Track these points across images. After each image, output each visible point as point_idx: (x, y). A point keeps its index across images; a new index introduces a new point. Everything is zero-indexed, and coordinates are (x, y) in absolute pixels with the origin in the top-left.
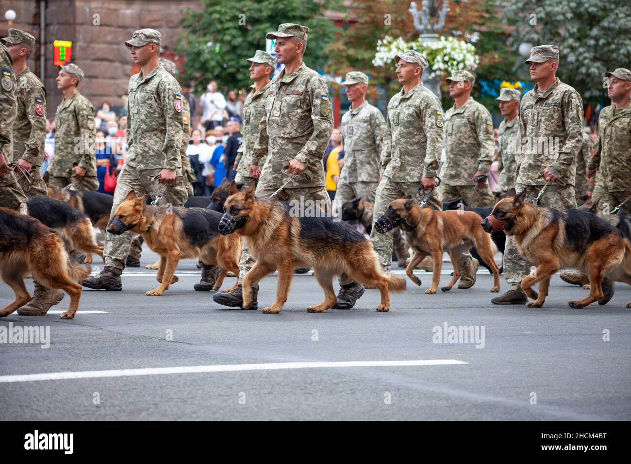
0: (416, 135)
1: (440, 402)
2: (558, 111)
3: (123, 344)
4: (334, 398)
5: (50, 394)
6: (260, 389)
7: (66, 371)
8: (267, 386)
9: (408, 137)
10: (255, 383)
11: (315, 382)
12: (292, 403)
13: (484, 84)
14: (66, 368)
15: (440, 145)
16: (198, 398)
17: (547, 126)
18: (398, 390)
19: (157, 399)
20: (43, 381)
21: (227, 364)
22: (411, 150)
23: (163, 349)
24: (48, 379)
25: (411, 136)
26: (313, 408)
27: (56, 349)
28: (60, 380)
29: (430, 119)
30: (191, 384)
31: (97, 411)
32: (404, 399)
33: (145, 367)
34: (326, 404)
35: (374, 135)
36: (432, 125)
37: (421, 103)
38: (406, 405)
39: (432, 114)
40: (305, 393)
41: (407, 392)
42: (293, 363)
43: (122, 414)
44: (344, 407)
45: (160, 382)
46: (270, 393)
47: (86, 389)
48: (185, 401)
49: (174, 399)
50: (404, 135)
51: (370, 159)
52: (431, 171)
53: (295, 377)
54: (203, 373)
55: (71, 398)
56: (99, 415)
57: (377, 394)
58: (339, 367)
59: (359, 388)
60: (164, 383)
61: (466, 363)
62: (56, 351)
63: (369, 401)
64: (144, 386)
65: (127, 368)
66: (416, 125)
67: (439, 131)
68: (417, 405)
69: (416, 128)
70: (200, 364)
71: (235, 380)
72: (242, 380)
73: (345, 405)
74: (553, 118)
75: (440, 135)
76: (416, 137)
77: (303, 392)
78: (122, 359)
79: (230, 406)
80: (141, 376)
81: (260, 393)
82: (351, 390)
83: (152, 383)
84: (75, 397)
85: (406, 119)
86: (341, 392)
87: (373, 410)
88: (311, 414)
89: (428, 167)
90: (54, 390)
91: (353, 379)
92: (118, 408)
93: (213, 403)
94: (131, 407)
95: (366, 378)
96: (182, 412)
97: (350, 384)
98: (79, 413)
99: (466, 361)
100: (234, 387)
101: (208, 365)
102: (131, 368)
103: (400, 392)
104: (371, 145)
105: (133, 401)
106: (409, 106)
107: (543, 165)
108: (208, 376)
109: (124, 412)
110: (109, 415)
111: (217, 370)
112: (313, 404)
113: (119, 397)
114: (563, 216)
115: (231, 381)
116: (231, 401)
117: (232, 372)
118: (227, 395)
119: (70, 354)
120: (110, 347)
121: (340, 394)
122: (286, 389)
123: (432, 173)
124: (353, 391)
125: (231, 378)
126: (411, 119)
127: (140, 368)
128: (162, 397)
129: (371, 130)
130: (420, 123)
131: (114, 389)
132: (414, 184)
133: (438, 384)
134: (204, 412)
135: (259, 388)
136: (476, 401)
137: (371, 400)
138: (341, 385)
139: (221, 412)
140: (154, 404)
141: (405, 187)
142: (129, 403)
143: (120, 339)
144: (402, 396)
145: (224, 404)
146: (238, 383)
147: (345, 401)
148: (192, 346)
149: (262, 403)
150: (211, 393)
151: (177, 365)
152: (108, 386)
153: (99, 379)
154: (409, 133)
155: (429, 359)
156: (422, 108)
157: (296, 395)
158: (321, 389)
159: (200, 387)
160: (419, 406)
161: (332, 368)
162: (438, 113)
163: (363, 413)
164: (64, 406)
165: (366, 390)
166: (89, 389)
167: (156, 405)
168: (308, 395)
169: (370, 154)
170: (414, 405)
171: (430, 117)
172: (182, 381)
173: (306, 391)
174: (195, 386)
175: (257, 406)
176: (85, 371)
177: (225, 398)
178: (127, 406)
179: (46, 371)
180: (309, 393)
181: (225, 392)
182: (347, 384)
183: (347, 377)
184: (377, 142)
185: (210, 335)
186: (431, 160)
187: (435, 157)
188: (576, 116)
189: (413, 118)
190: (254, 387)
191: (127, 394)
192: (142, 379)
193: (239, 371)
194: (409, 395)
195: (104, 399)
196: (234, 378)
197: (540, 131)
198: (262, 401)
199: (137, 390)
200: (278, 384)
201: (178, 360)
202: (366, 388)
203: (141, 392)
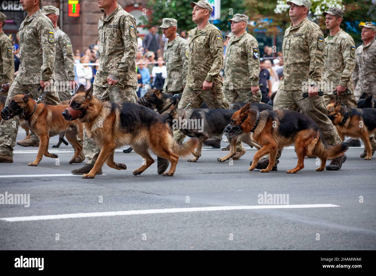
0: (35, 49)
1: (322, 232)
2: (116, 31)
3: (116, 195)
4: (252, 229)
5: (71, 227)
6: (205, 223)
7: (80, 213)
8: (209, 222)
9: (29, 51)
10: (201, 220)
11: (240, 219)
12: (225, 232)
13: (348, 24)
14: (80, 210)
15: (52, 56)
16: (165, 230)
17: (110, 43)
18: (294, 223)
19: (139, 230)
20: (66, 219)
21: (183, 208)
22: (32, 61)
23: (141, 198)
24: (69, 218)
25: (32, 50)
26: (239, 236)
27: (73, 199)
28: (76, 218)
29: (43, 37)
30: (160, 221)
31: (100, 238)
32: (298, 230)
33: (130, 210)
34: (247, 233)
35: (62, 52)
36: (46, 41)
37: (37, 25)
38: (299, 233)
39: (45, 33)
40: (233, 226)
41: (300, 225)
42: (226, 207)
43: (116, 240)
44: (259, 235)
45: (140, 219)
46: (211, 226)
47: (93, 223)
48: (156, 231)
49: (149, 230)
50: (27, 49)
51: (60, 70)
52: (46, 76)
53: (227, 216)
54: (167, 213)
55: (84, 230)
56: (102, 240)
57: (280, 226)
58: (255, 209)
59: (268, 222)
60: (142, 220)
61: (339, 206)
62: (73, 200)
63: (275, 231)
64: (130, 222)
65: (119, 211)
66: (35, 42)
67: (51, 46)
68: (307, 234)
69: (35, 44)
70: (165, 208)
71: (188, 218)
72: (193, 218)
73: (260, 233)
74: (113, 37)
75: (52, 49)
76: (36, 51)
77: (232, 225)
78: (116, 204)
79: (185, 234)
80: (128, 215)
81: (204, 226)
82: (264, 224)
83: (135, 220)
84: (87, 229)
85: (27, 38)
86: (257, 225)
87: (278, 237)
88: (237, 239)
89: (43, 73)
90: (72, 225)
91: (265, 217)
92: (113, 236)
93: (174, 232)
94: (122, 235)
95: (273, 216)
96: (155, 238)
97: (263, 220)
98: (90, 240)
99: (339, 205)
100: (188, 222)
101: (170, 208)
102: (122, 211)
103: (295, 225)
104: (60, 60)
105: (123, 231)
106: (29, 28)
107: (109, 72)
108: (171, 215)
109: (118, 238)
110: (108, 240)
111: (176, 212)
112: (239, 233)
113: (114, 229)
114: (119, 107)
115: (185, 218)
116: (186, 231)
117: (186, 212)
118: (183, 228)
119: (82, 201)
120: (108, 197)
121: (256, 227)
122: (221, 224)
123: (47, 77)
124: (265, 224)
125: (185, 216)
126: (31, 37)
127: (127, 210)
128: (141, 229)
129: (60, 49)
130: (38, 40)
131: (111, 224)
132: (36, 86)
133: (320, 220)
134: (169, 238)
135: (203, 223)
136: (346, 231)
137: (277, 230)
138: (257, 221)
139: (180, 238)
140: (136, 234)
141: (30, 88)
142: (121, 232)
143: (114, 192)
144: (297, 227)
145: (182, 233)
146: (190, 220)
147: (260, 231)
148: (160, 196)
149: (206, 233)
150: (173, 226)
151: (151, 208)
152: (107, 222)
153: (101, 217)
154: (30, 48)
155: (314, 204)
156: (38, 29)
157: (227, 227)
158: (244, 224)
159: (165, 223)
160: (308, 234)
161: (251, 209)
162: (50, 32)
163: (272, 239)
164: (80, 235)
165: (273, 224)
166: (95, 224)
167: (137, 234)
168: (235, 227)
169: (59, 66)
170: (305, 234)
171: (44, 35)
172: (154, 219)
173: (234, 225)
174: (163, 222)
175: (202, 235)
176: (92, 212)
177: (182, 229)
178: (119, 235)
179: (68, 213)
180: (236, 226)
181: (182, 226)
182: (261, 220)
183: (261, 216)
184: (65, 57)
185: (171, 189)
186: (45, 68)
187: (48, 65)
188: (128, 35)
189: (32, 36)
190: (200, 222)
191: (119, 227)
192: (129, 217)
193: (190, 212)
194: (301, 227)
195: (105, 230)
196: (187, 216)
197: (106, 47)
198: (206, 232)
199: (126, 225)
200: (216, 220)
201: (151, 205)
202: (273, 223)
203: (128, 226)
